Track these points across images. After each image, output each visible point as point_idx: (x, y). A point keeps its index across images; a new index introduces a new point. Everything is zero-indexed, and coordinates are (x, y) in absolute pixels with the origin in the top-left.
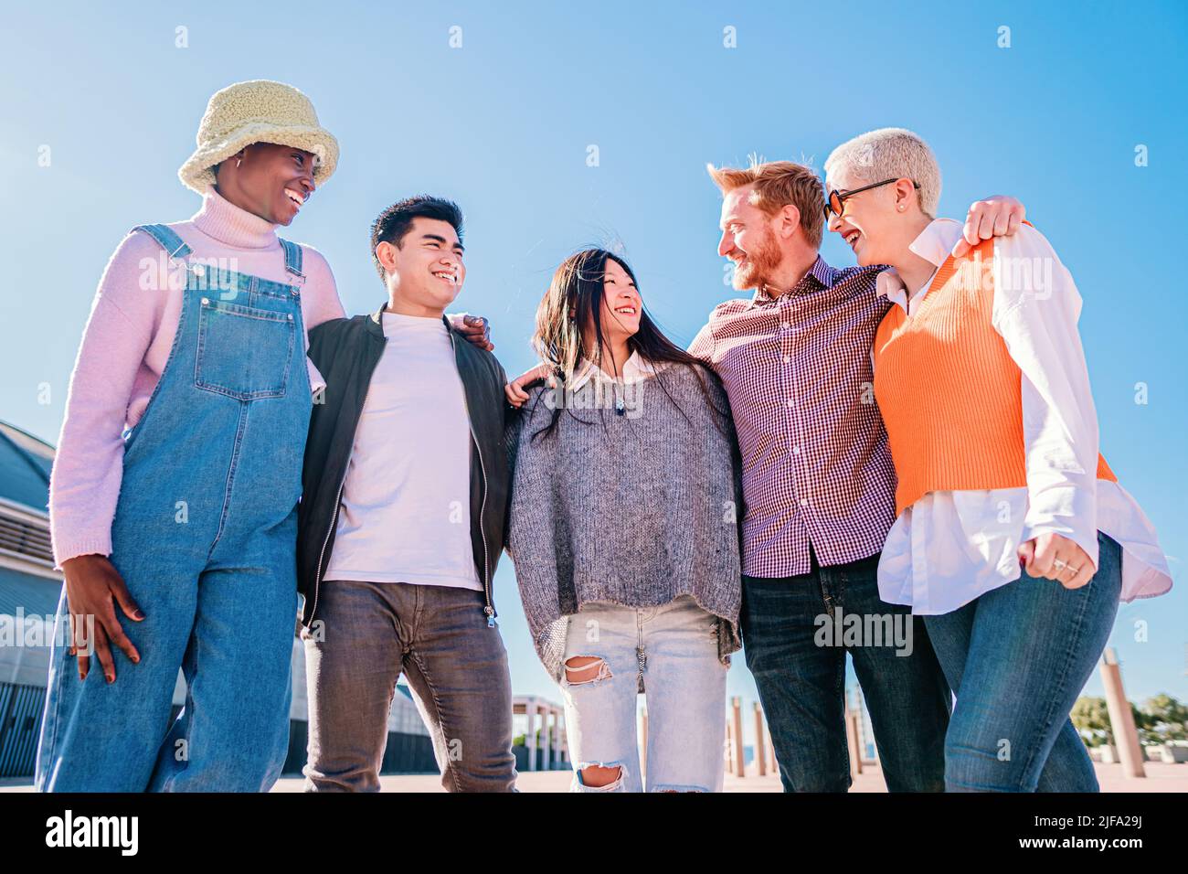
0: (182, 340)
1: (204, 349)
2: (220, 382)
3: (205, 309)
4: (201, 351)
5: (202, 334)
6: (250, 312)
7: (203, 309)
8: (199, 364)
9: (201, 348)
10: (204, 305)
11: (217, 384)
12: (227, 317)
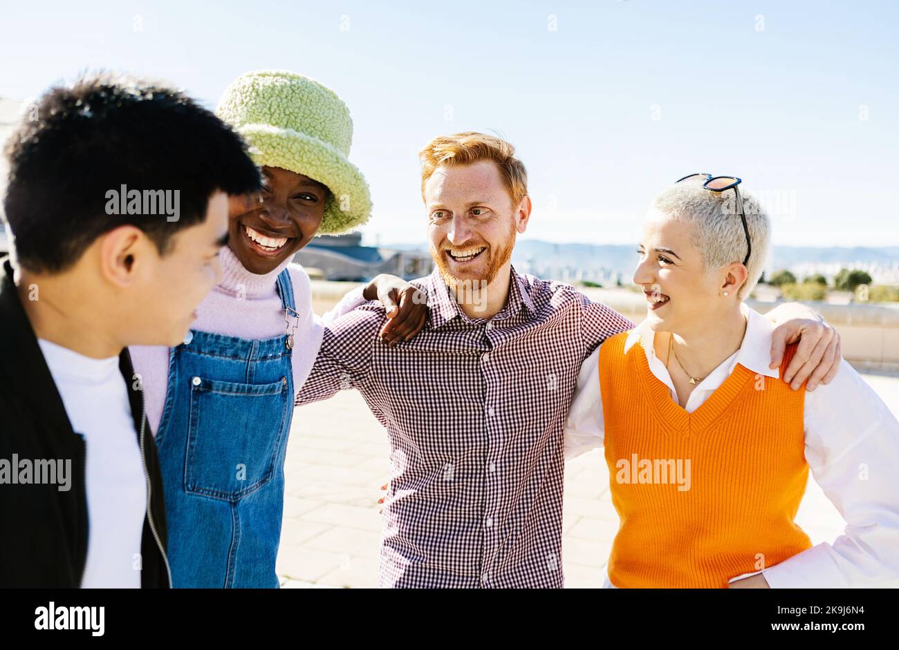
0: (169, 434)
1: (195, 443)
2: (213, 484)
3: (198, 392)
4: (191, 447)
5: (193, 425)
6: (250, 390)
7: (194, 391)
8: (190, 463)
9: (192, 443)
10: (195, 386)
11: (211, 486)
12: (222, 399)
